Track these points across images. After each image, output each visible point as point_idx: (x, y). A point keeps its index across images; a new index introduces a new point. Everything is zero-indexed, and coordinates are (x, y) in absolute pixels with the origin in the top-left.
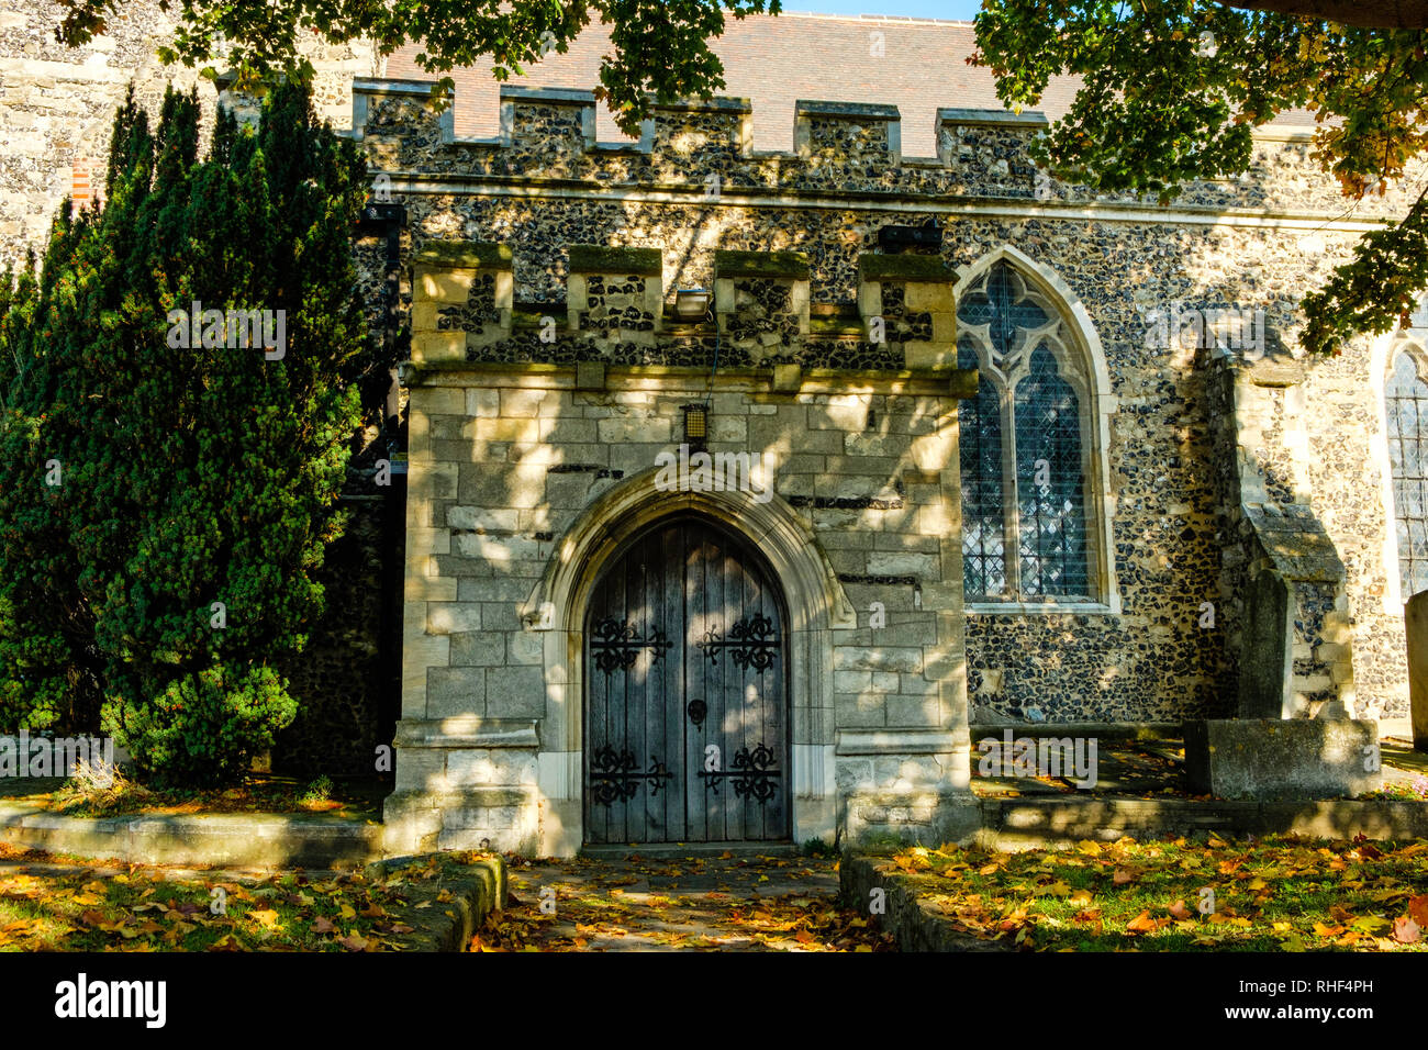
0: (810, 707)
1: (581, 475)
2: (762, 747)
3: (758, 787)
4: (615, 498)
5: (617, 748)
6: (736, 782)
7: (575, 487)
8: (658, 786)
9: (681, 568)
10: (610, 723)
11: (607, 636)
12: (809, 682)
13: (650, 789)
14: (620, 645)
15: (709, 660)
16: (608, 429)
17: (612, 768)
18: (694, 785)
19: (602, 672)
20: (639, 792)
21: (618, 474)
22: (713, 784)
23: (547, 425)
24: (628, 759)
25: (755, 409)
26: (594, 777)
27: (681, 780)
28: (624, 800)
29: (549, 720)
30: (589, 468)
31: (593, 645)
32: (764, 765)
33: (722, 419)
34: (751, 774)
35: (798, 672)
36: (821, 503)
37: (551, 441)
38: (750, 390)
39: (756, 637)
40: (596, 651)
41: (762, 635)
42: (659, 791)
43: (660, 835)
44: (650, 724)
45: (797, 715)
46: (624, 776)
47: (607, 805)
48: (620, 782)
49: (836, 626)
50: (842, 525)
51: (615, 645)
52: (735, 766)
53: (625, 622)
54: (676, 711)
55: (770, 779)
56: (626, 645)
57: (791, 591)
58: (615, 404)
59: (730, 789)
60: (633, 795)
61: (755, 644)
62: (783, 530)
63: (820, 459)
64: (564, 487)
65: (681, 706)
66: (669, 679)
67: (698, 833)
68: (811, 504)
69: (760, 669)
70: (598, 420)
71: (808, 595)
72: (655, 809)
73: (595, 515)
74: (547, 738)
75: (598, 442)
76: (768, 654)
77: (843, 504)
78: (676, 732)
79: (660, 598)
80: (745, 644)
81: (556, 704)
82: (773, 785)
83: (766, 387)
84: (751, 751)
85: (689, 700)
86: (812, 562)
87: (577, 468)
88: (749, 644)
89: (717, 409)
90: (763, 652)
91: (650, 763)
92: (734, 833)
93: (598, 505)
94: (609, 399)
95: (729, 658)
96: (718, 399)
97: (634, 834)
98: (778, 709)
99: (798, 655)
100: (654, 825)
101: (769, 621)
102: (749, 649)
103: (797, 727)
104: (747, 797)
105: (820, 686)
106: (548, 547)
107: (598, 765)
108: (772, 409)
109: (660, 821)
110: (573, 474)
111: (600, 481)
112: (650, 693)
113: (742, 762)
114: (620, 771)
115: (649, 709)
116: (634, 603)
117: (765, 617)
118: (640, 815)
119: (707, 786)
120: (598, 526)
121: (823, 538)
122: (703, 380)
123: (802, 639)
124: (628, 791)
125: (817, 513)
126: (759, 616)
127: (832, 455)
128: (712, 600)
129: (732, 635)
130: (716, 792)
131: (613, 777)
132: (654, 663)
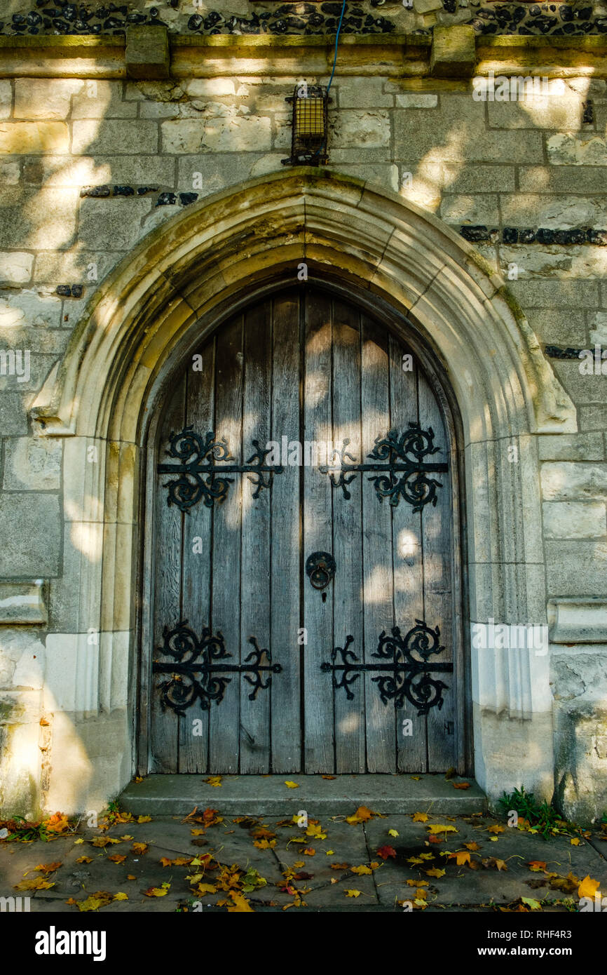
0: (501, 563)
1: (132, 201)
2: (422, 626)
3: (417, 689)
4: (181, 231)
5: (196, 626)
6: (381, 680)
7: (124, 219)
8: (258, 684)
9: (296, 357)
10: (186, 586)
11: (184, 455)
12: (498, 521)
13: (247, 688)
14: (205, 469)
15: (339, 491)
16: (178, 134)
17: (188, 656)
18: (316, 684)
19: (175, 508)
20: (229, 693)
21: (188, 198)
22: (345, 682)
23: (87, 130)
24: (213, 642)
25: (403, 101)
26: (158, 669)
27: (295, 675)
28: (206, 707)
29: (66, 580)
30: (144, 191)
31: (161, 469)
32: (425, 655)
33: (352, 115)
34: (405, 667)
35: (479, 507)
36: (512, 237)
37: (93, 153)
38: (395, 70)
39: (411, 457)
40: (167, 478)
41: (420, 455)
42: (261, 694)
43: (261, 763)
44: (247, 589)
45: (478, 577)
46: (207, 668)
47: (179, 712)
48: (199, 677)
49: (542, 428)
50: (547, 270)
51: (196, 469)
52: (380, 654)
53: (211, 436)
54: (287, 569)
55: (435, 676)
56: (212, 470)
57: (464, 379)
58: (186, 98)
59: (373, 691)
60: (219, 697)
61: (409, 468)
62: (452, 280)
63: (509, 171)
64: (106, 219)
65: (295, 561)
66: (278, 519)
67: (320, 760)
68: (496, 238)
69: (418, 505)
70: (160, 121)
71: (494, 380)
72: (253, 722)
73: (149, 257)
74: (60, 610)
75: (160, 152)
76: (429, 482)
77: (546, 238)
78: (288, 601)
79: (265, 401)
80: (393, 468)
81: (80, 554)
82: (440, 686)
83: (419, 68)
84: (404, 632)
85: (308, 552)
86: (499, 327)
87: (126, 191)
88: (400, 468)
89: (344, 100)
90: (422, 480)
91: (248, 649)
92: (379, 761)
93: (155, 243)
94: (178, 92)
95: (369, 487)
96: (345, 85)
97: (222, 761)
98: (446, 567)
99: (478, 480)
100: (252, 746)
101: (430, 435)
102: (400, 475)
103: (480, 595)
104: (399, 704)
105: (518, 529)
106: (75, 308)
107: (167, 651)
108: (431, 101)
109: (260, 741)
110: (120, 200)
111: (162, 210)
112: (248, 540)
113: (391, 649)
114: (200, 660)
115: (247, 565)
116: (224, 407)
117: (424, 427)
118: (231, 731)
119: (336, 686)
120: (156, 274)
121: (516, 290)
122: (321, 58)
123: (485, 453)
124: (209, 694)
125: (505, 251)
126: (415, 427)
127: (527, 165)
128: (343, 404)
129: (375, 455)
130: (350, 696)
131: (188, 669)
132: (256, 496)
